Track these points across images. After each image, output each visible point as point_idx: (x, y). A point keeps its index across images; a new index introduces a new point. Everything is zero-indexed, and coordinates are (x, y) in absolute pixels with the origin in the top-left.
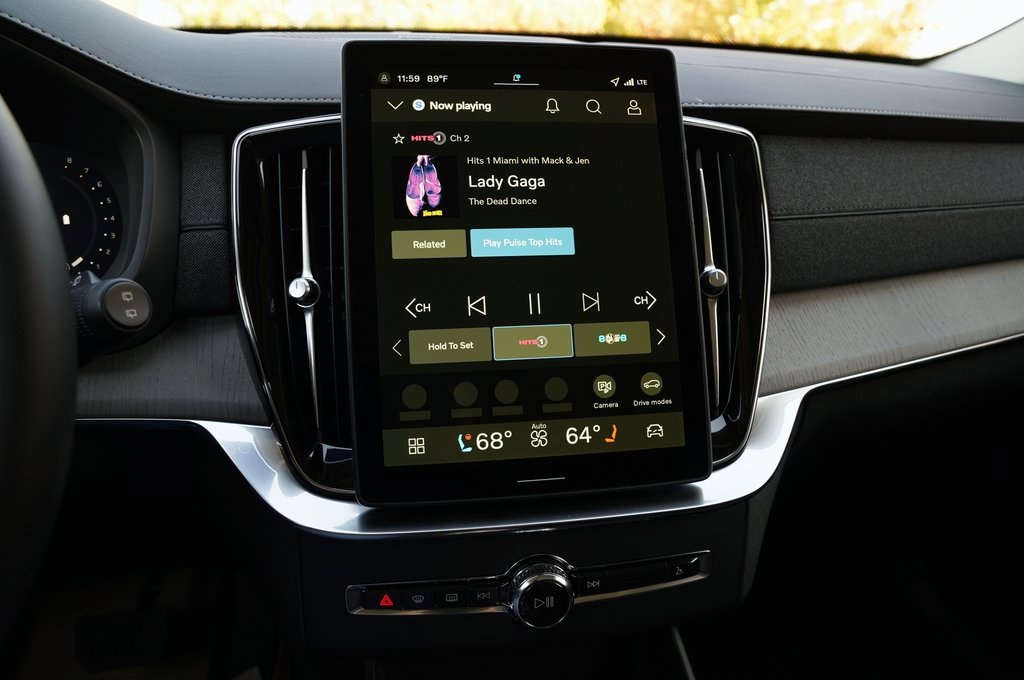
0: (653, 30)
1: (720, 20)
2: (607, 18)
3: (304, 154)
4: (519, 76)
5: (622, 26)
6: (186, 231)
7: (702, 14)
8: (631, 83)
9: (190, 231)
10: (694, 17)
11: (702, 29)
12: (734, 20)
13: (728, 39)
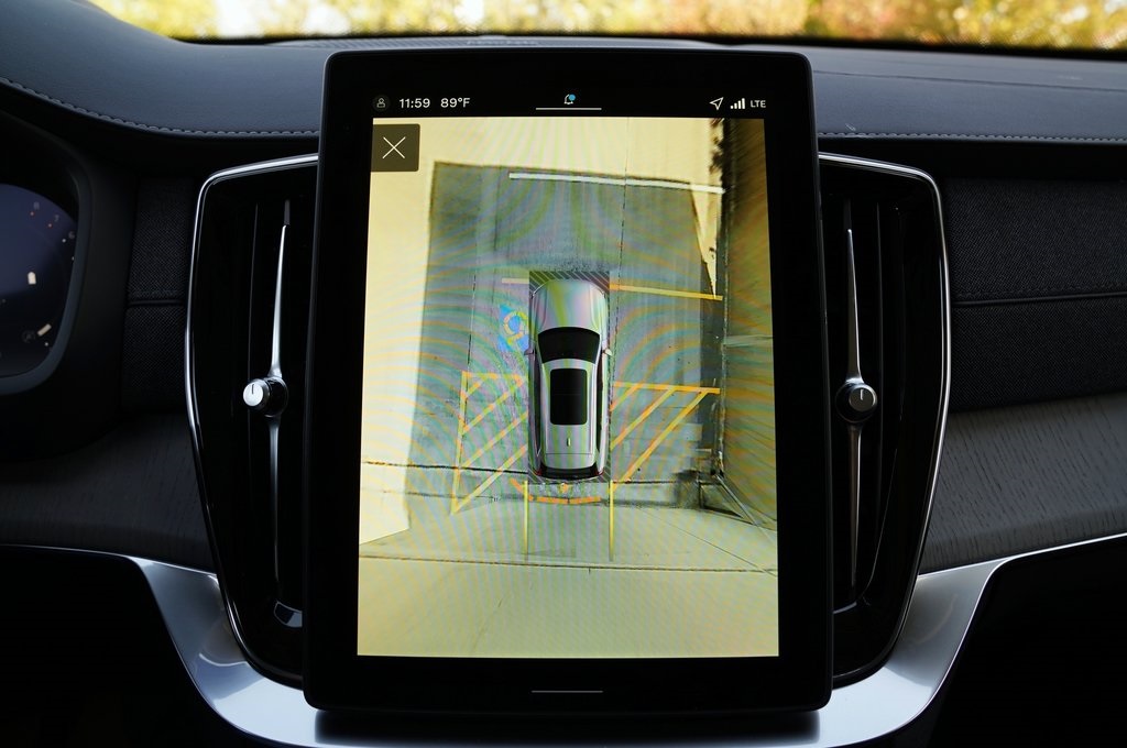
0: (863, 29)
1: (942, 15)
2: (809, 17)
3: (287, 205)
4: (572, 97)
5: (825, 25)
6: (135, 306)
7: (921, 9)
8: (741, 104)
9: (138, 306)
10: (911, 12)
11: (922, 28)
12: (960, 14)
13: (951, 38)
